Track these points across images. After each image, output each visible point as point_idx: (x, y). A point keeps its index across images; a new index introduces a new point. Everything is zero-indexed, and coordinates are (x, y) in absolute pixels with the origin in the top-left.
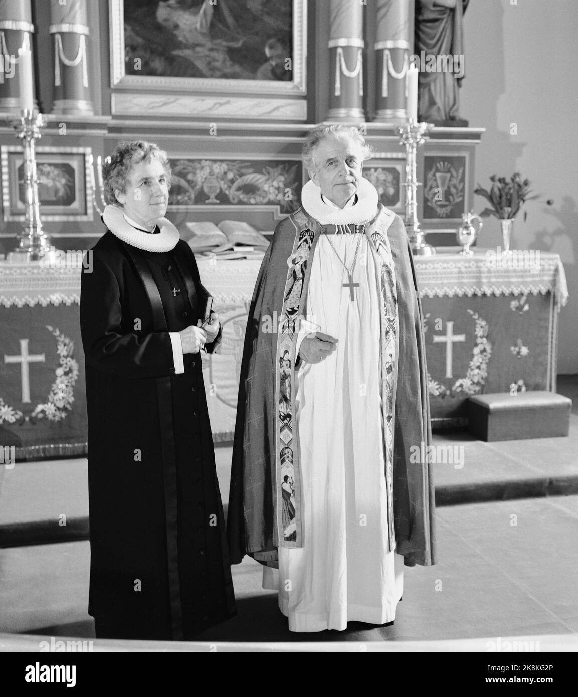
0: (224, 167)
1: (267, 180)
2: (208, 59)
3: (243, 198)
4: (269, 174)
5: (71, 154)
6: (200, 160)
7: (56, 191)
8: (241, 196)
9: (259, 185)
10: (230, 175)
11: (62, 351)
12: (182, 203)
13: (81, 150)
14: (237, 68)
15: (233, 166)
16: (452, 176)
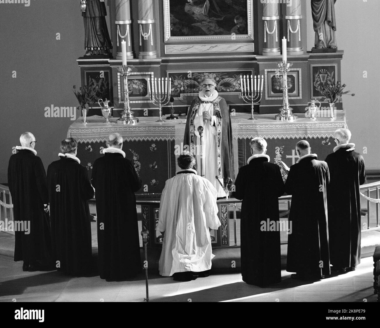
0: (215, 75)
1: (235, 80)
2: (208, 26)
3: (224, 89)
4: (236, 77)
5: (146, 75)
6: (204, 73)
7: (140, 90)
8: (223, 88)
9: (231, 83)
10: (218, 79)
11: (135, 158)
12: (196, 92)
13: (149, 73)
14: (221, 30)
15: (219, 75)
16: (328, 75)
